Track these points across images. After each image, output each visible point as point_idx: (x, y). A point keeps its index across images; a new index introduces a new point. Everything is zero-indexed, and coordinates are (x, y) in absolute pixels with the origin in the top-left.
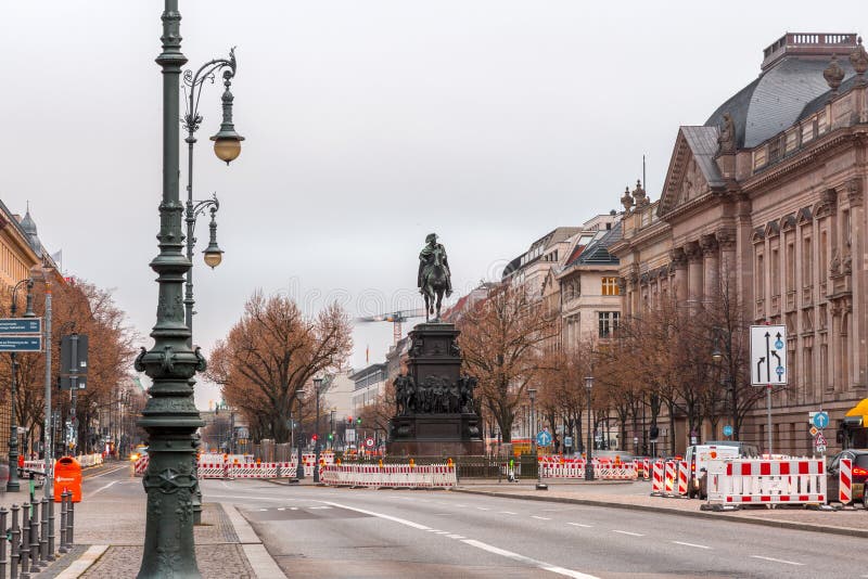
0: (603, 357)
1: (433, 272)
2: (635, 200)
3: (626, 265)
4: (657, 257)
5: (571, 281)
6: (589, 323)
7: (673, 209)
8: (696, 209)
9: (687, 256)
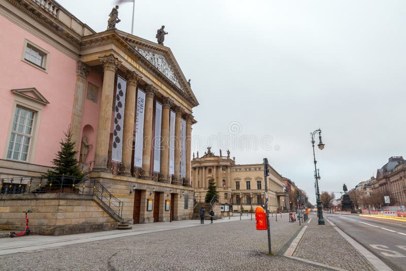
0: (371, 198)
1: (345, 188)
2: (373, 178)
3: (372, 186)
4: (377, 185)
5: (365, 188)
6: (368, 194)
7: (378, 179)
8: (381, 180)
9: (381, 185)
